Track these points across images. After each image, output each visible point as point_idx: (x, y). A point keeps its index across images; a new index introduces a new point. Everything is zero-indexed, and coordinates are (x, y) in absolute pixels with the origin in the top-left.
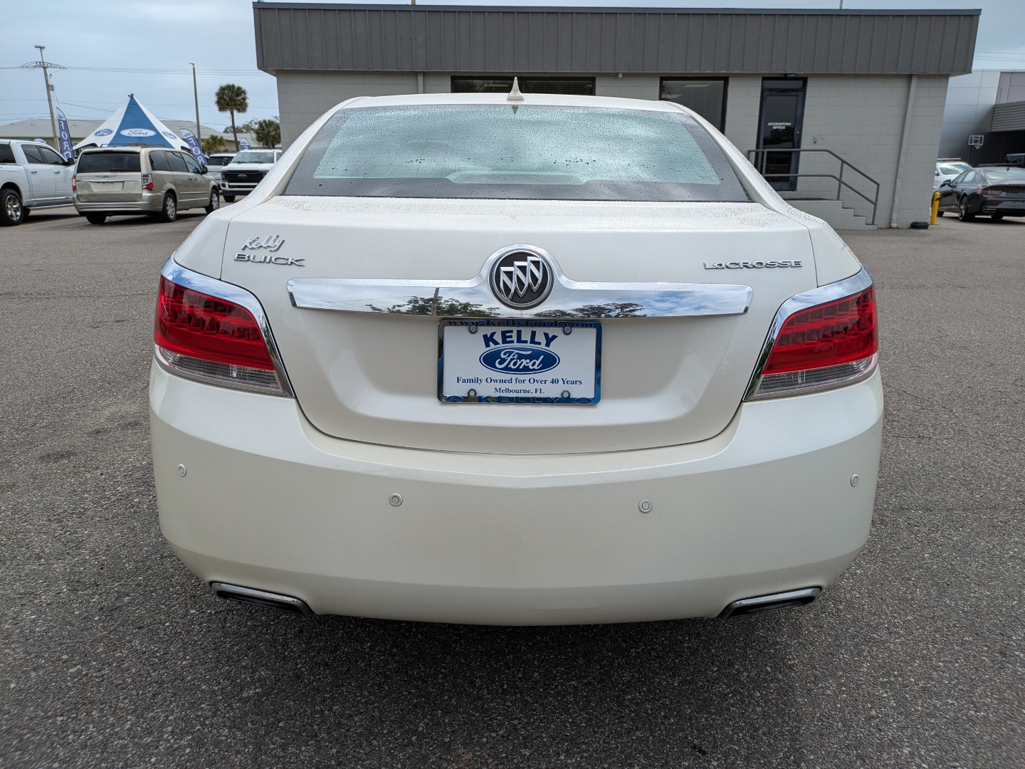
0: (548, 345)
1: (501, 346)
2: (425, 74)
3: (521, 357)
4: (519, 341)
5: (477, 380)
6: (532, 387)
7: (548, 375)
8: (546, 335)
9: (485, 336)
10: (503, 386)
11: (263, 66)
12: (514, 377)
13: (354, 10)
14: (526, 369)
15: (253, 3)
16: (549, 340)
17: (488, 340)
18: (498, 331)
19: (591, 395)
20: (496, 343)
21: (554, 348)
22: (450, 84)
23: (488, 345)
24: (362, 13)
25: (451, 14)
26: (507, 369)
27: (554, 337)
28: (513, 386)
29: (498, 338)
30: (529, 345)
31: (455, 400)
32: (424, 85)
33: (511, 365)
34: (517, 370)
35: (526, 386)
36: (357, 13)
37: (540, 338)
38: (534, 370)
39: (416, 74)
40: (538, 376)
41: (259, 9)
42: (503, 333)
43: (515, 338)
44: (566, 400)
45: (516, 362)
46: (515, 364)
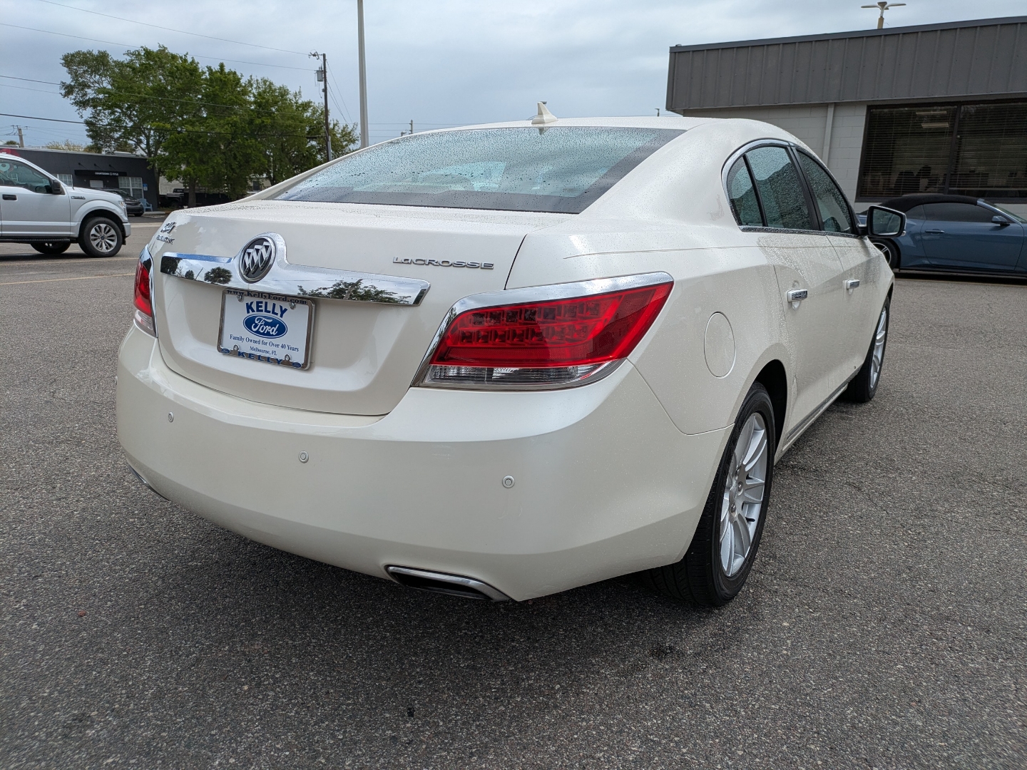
0: (281, 316)
1: (256, 313)
2: (836, 105)
3: (267, 324)
4: (266, 311)
5: (241, 339)
6: (270, 349)
7: (279, 340)
8: (281, 307)
9: (247, 304)
10: (255, 346)
11: (671, 107)
12: (262, 339)
13: (768, 45)
14: (268, 334)
15: (671, 48)
16: (283, 312)
17: (249, 307)
18: (255, 300)
19: (301, 361)
20: (253, 311)
21: (286, 319)
22: (865, 114)
23: (248, 312)
24: (776, 47)
25: (876, 38)
26: (258, 332)
27: (286, 310)
28: (261, 347)
29: (254, 306)
30: (271, 315)
31: (226, 352)
32: (834, 116)
33: (260, 330)
34: (263, 334)
35: (267, 348)
36: (770, 48)
37: (278, 310)
38: (272, 335)
39: (825, 106)
40: (275, 341)
41: (675, 53)
42: (258, 303)
43: (263, 308)
44: (287, 363)
45: (263, 328)
46: (262, 329)
